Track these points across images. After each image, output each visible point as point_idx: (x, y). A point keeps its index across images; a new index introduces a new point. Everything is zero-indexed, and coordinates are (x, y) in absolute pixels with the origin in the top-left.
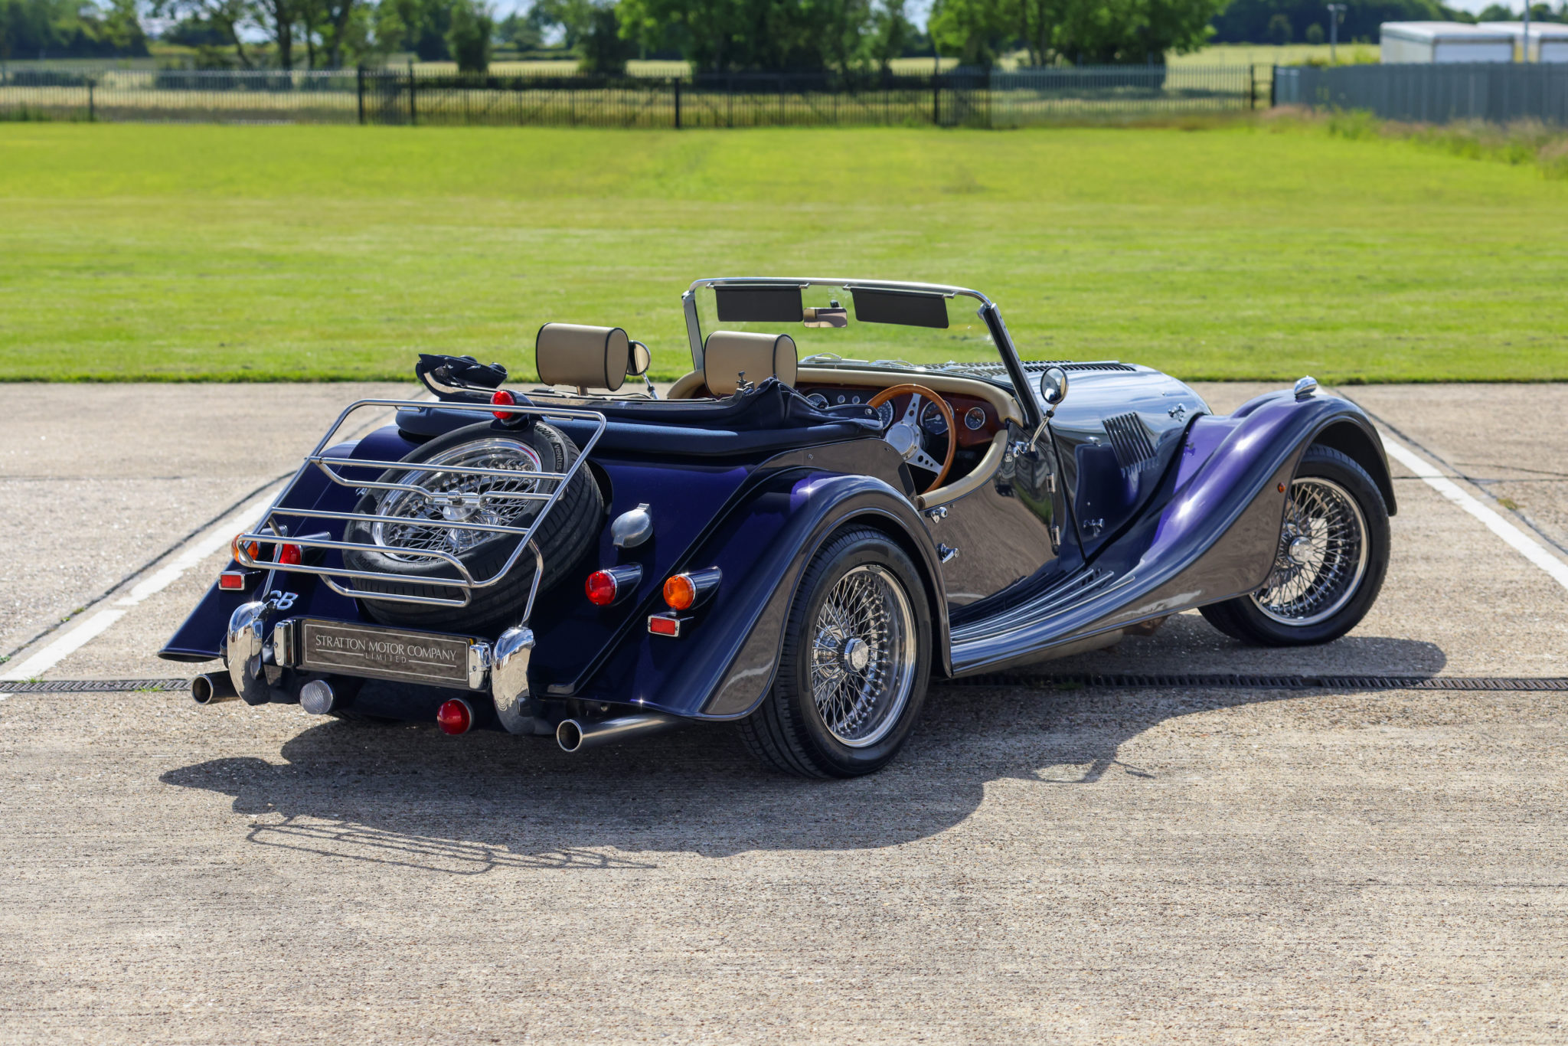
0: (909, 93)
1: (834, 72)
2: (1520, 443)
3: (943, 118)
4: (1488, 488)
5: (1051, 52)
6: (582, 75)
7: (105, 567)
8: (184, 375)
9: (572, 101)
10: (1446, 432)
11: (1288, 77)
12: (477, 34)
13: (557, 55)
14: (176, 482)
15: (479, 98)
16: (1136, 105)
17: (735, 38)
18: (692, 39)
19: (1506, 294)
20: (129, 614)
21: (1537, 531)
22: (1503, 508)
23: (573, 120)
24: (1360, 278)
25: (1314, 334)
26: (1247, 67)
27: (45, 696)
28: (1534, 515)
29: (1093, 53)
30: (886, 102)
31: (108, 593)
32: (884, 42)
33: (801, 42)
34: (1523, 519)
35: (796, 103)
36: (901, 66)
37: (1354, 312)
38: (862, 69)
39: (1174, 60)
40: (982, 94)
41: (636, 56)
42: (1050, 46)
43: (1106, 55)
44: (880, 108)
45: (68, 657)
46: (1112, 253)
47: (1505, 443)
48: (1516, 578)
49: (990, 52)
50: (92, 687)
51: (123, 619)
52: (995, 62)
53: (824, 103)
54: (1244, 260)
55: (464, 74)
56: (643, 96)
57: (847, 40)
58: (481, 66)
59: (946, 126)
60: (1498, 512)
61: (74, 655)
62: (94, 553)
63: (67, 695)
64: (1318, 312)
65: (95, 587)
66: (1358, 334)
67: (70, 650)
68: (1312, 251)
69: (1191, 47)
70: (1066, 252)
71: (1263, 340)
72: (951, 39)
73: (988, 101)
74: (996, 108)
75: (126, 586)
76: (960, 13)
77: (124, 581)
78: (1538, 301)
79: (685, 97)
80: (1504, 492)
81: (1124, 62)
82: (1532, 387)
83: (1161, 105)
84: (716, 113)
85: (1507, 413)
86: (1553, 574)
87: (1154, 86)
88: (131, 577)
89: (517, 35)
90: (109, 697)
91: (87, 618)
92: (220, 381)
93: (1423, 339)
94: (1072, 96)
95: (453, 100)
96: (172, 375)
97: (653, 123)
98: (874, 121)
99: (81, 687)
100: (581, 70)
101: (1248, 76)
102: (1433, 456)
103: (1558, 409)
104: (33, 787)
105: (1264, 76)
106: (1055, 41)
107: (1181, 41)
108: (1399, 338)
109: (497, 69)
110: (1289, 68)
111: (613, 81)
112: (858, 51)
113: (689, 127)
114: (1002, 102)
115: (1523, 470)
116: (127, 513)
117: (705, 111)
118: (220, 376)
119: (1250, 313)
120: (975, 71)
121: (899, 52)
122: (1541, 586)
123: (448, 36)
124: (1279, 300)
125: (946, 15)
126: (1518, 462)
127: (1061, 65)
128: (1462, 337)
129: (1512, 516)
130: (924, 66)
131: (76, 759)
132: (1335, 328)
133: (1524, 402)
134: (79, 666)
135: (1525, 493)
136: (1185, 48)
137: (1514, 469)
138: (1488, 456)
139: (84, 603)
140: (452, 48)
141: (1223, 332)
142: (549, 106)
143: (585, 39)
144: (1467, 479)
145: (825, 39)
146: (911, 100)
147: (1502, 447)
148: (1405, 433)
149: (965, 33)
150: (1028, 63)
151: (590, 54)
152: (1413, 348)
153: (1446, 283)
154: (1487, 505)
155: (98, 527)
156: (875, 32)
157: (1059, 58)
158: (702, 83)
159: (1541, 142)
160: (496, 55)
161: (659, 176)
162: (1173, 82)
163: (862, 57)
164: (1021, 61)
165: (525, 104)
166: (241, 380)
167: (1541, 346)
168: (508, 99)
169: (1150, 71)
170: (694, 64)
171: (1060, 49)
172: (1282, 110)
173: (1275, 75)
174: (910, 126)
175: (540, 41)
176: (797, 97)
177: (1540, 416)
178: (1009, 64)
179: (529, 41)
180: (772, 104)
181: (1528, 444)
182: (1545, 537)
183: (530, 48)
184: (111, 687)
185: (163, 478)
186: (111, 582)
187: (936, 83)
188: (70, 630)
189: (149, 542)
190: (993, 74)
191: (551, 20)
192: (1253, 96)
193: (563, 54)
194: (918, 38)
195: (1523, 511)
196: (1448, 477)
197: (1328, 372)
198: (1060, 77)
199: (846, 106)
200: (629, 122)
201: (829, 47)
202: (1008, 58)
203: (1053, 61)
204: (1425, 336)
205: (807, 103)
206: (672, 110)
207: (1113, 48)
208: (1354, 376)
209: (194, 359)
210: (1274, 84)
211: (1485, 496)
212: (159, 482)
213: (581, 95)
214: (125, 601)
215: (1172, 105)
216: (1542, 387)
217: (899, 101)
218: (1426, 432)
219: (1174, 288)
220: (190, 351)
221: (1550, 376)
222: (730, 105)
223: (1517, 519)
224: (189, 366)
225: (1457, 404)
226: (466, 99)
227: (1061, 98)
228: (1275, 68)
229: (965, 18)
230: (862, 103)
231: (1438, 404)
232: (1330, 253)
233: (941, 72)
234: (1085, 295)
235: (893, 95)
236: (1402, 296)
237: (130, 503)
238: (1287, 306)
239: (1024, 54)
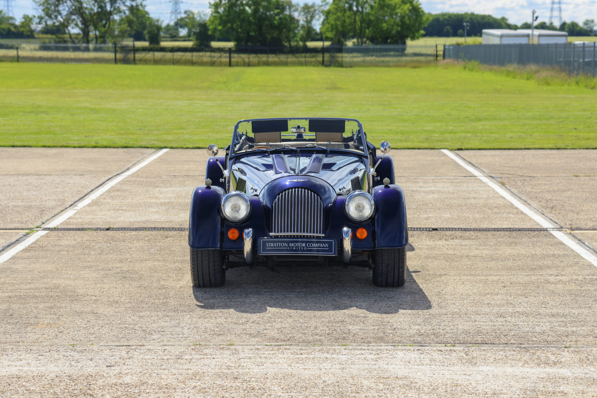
0: (313, 54)
1: (287, 46)
2: (510, 167)
3: (325, 63)
4: (497, 179)
5: (365, 39)
6: (195, 47)
7: (67, 199)
8: (76, 145)
9: (192, 56)
10: (487, 164)
11: (449, 49)
12: (156, 31)
13: (185, 39)
14: (82, 176)
15: (158, 55)
16: (396, 59)
17: (251, 34)
18: (235, 34)
19: (515, 122)
20: (78, 211)
21: (510, 191)
22: (500, 185)
23: (192, 63)
24: (467, 117)
25: (449, 135)
26: (435, 45)
27: (60, 231)
28: (510, 187)
29: (380, 40)
30: (305, 57)
31: (70, 206)
32: (305, 36)
33: (275, 35)
34: (506, 187)
35: (273, 57)
36: (311, 44)
37: (462, 128)
38: (296, 46)
39: (409, 42)
40: (339, 55)
41: (214, 40)
42: (364, 37)
43: (385, 41)
44: (303, 60)
45: (63, 222)
46: (384, 110)
47: (505, 167)
48: (501, 203)
49: (343, 40)
50: (73, 229)
51: (77, 213)
52: (344, 43)
53: (283, 58)
54: (429, 112)
55: (152, 46)
56: (217, 55)
57: (291, 35)
58: (158, 43)
59: (327, 66)
60: (499, 186)
61: (65, 221)
62: (63, 195)
63: (66, 231)
64: (451, 128)
65: (66, 204)
66: (463, 135)
67: (64, 220)
68: (453, 109)
69: (416, 37)
70: (368, 109)
71: (432, 136)
72: (330, 35)
73: (342, 57)
74: (344, 59)
75: (75, 204)
76: (332, 25)
77: (74, 203)
78: (525, 124)
79: (232, 55)
80: (502, 180)
81: (391, 43)
82: (517, 151)
83: (404, 59)
84: (244, 61)
85: (507, 158)
86: (512, 202)
87: (402, 52)
88: (76, 202)
89: (170, 32)
90: (79, 232)
91: (66, 212)
92: (88, 147)
93: (484, 136)
94: (372, 56)
95: (149, 55)
96: (72, 145)
97: (221, 64)
98: (301, 64)
99: (70, 229)
100: (194, 45)
101: (435, 48)
102: (482, 170)
103: (524, 157)
104: (63, 253)
105: (441, 48)
106: (366, 35)
107: (412, 35)
108: (476, 136)
109: (163, 44)
110: (449, 46)
111: (207, 49)
112: (295, 39)
113: (234, 66)
114: (347, 57)
115: (509, 174)
116: (70, 185)
117: (240, 60)
118: (88, 146)
119: (428, 128)
120: (338, 46)
121: (310, 39)
122: (507, 205)
123: (145, 32)
124: (439, 124)
125: (327, 26)
126: (508, 172)
127: (369, 44)
128: (497, 135)
129: (503, 187)
130: (318, 44)
131: (73, 246)
132: (456, 133)
133: (514, 155)
134: (67, 224)
135: (508, 180)
136: (413, 38)
137: (506, 174)
138: (499, 170)
139: (64, 209)
140: (147, 37)
141: (419, 134)
142: (184, 58)
143: (195, 34)
144: (491, 177)
145: (283, 35)
146: (313, 57)
147: (504, 168)
148: (474, 164)
149: (334, 33)
150: (356, 43)
151: (197, 39)
152: (480, 139)
153: (495, 119)
154: (496, 184)
155: (62, 188)
156: (302, 32)
157: (368, 42)
158: (239, 50)
159: (536, 72)
160: (163, 39)
161: (225, 83)
162: (409, 51)
163: (297, 41)
164: (354, 43)
165: (175, 57)
166: (95, 147)
167: (522, 138)
168: (169, 55)
169: (399, 46)
170: (236, 43)
171: (368, 38)
172: (446, 61)
173: (444, 48)
174: (314, 66)
175: (178, 34)
176: (274, 55)
177: (518, 159)
178: (350, 44)
179: (174, 34)
180: (264, 58)
181: (512, 167)
182: (512, 192)
183: (175, 36)
184: (79, 229)
185: (78, 175)
186: (70, 203)
187: (323, 50)
188: (62, 215)
189: (79, 192)
190: (344, 47)
191: (182, 27)
192: (437, 56)
193: (186, 39)
194: (317, 34)
195: (507, 185)
196: (485, 176)
197: (452, 146)
198: (368, 49)
199: (291, 58)
200: (212, 64)
201: (284, 37)
202: (349, 41)
203: (365, 43)
204: (485, 135)
205: (277, 57)
206: (228, 60)
207: (387, 38)
208: (460, 147)
209: (78, 141)
210: (444, 51)
211: (495, 181)
212: (77, 177)
213: (195, 54)
214: (76, 208)
215: (408, 59)
216: (520, 151)
217: (310, 57)
218: (481, 164)
219: (404, 121)
220: (76, 138)
221: (523, 147)
222: (249, 58)
223: (504, 188)
224: (78, 142)
225: (492, 156)
226: (154, 55)
227: (368, 56)
228: (444, 46)
229: (334, 27)
230: (297, 58)
231: (486, 156)
232: (458, 110)
233: (325, 46)
234: (373, 123)
235: (308, 55)
236: (480, 123)
237: (70, 182)
238: (441, 126)
239: (355, 40)
